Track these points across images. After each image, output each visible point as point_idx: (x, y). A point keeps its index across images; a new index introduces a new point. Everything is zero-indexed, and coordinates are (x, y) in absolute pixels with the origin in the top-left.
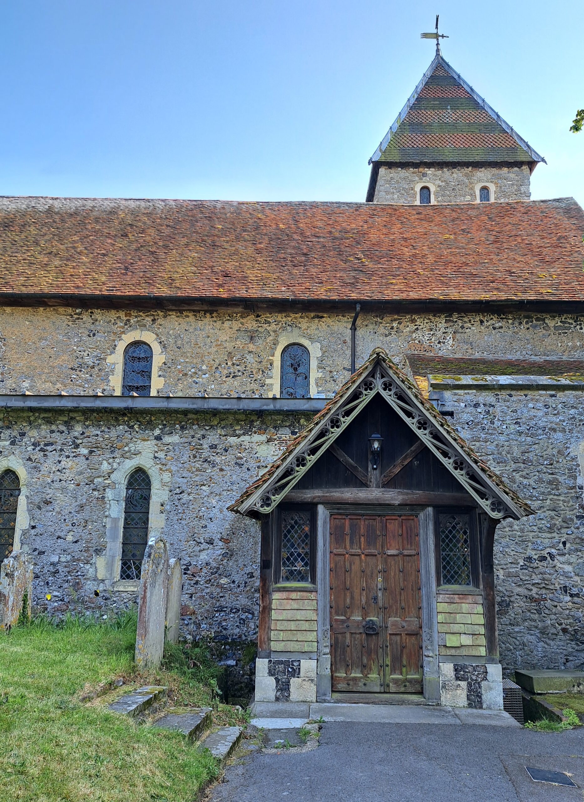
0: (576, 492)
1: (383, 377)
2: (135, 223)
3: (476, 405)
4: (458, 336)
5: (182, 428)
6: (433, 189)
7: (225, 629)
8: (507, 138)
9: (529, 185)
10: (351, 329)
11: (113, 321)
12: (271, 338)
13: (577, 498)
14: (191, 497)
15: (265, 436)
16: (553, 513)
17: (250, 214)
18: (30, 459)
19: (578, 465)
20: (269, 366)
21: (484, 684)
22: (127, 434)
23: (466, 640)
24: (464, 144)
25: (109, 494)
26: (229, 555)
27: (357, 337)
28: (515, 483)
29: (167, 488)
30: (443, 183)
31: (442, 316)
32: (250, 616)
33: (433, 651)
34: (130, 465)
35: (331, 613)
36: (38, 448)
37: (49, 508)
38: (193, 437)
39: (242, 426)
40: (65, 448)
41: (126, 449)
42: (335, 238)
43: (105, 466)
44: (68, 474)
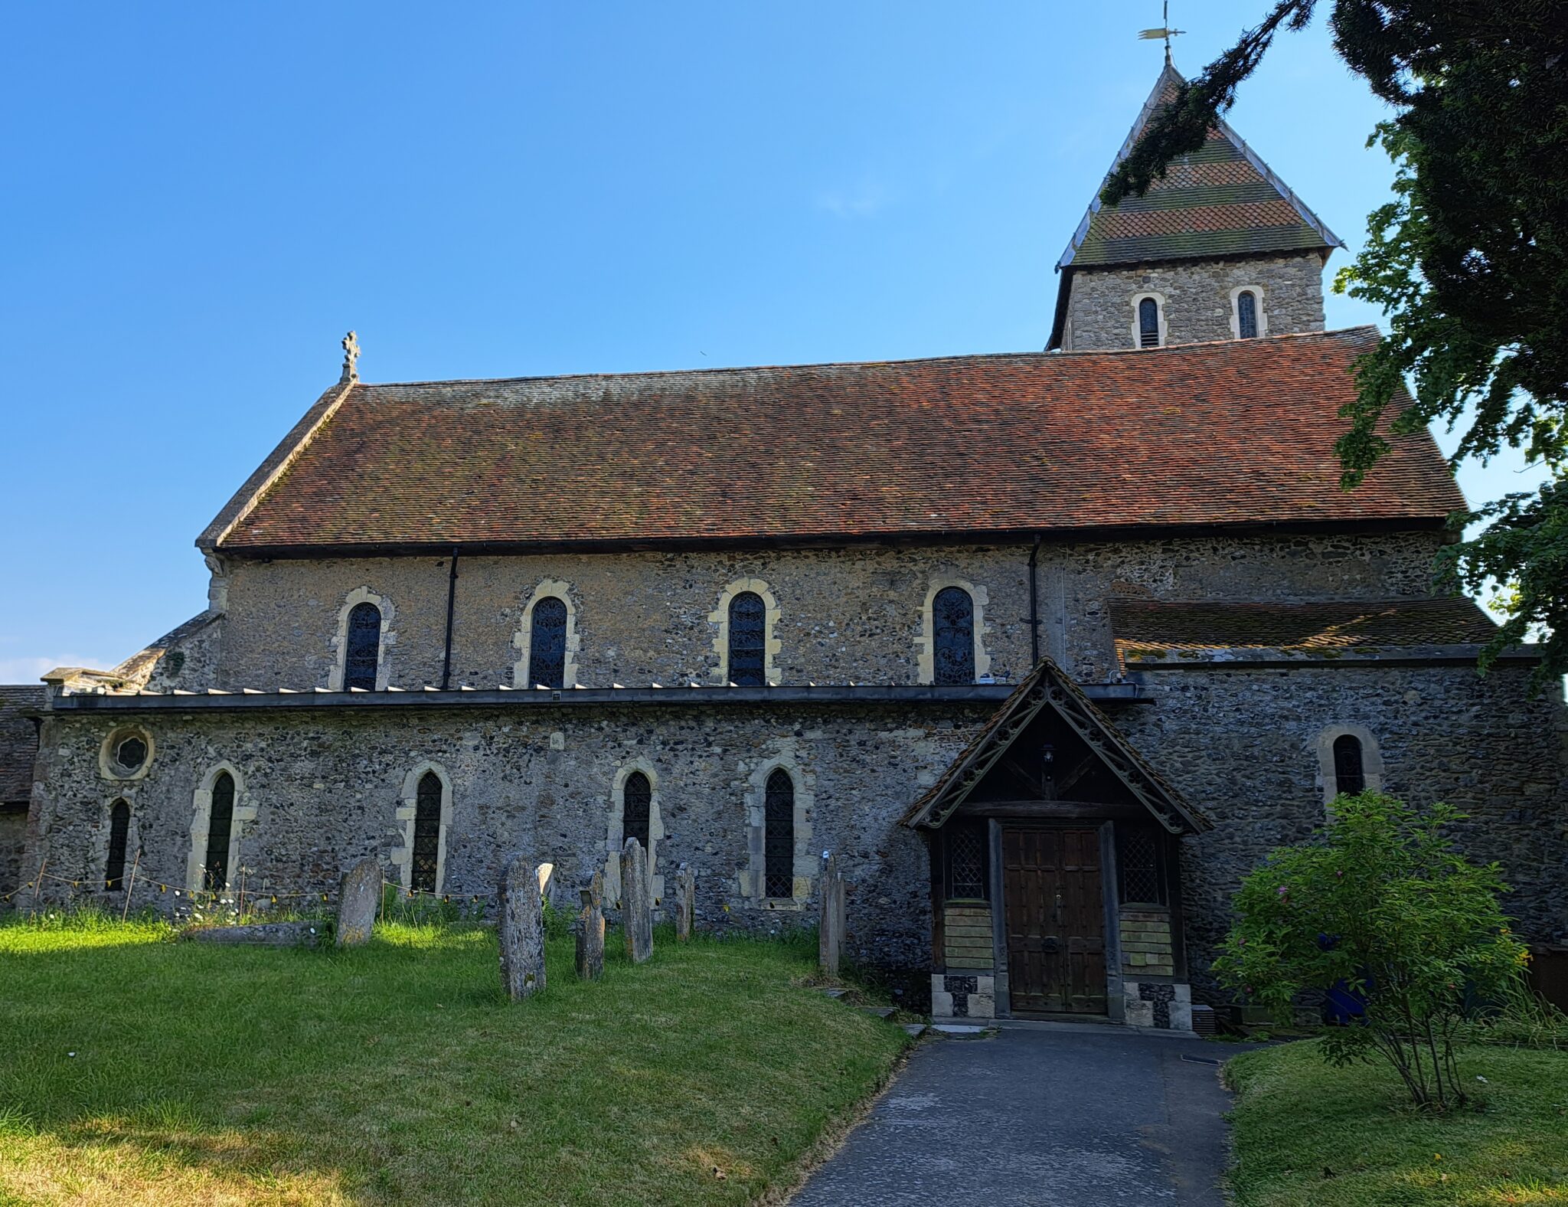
0: (1314, 796)
1: (1052, 685)
2: (723, 415)
3: (1185, 689)
4: (1181, 571)
5: (825, 722)
6: (1160, 301)
7: (888, 955)
8: (1282, 208)
9: (1321, 284)
10: (1029, 565)
11: (713, 568)
12: (918, 581)
13: (1316, 802)
14: (839, 804)
15: (922, 730)
16: (1284, 822)
17: (880, 386)
18: (659, 760)
19: (1317, 762)
20: (917, 619)
21: (1170, 1004)
22: (763, 730)
23: (1151, 959)
24: (1210, 225)
25: (748, 799)
26: (888, 870)
27: (1037, 577)
28: (1235, 785)
29: (812, 793)
30: (1178, 291)
31: (1159, 544)
32: (916, 941)
33: (1116, 970)
34: (768, 765)
35: (1007, 930)
36: (668, 747)
37: (685, 815)
38: (838, 732)
39: (894, 719)
40: (697, 746)
41: (764, 746)
42: (1005, 423)
43: (741, 767)
44: (702, 777)
